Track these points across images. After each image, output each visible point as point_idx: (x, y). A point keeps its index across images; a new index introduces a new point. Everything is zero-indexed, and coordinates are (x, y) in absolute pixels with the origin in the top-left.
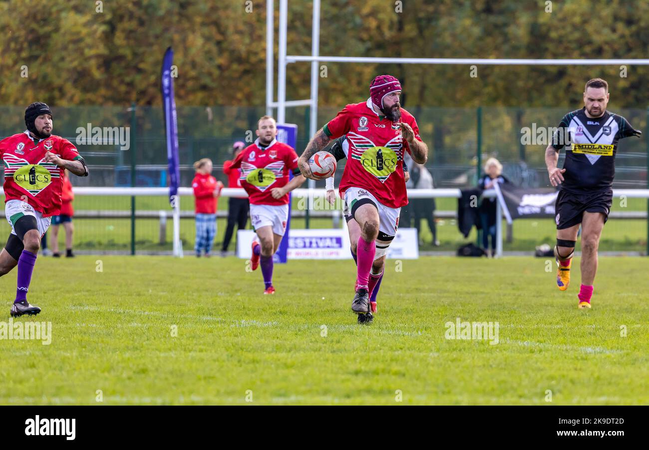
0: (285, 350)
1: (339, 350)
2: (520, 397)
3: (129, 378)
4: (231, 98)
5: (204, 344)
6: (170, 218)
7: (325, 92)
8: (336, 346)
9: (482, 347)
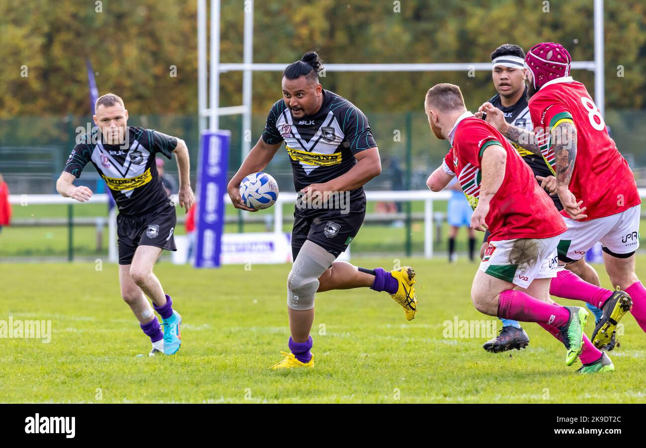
0: (216, 353)
1: (269, 353)
2: (445, 396)
3: (64, 383)
4: (166, 107)
5: (138, 347)
6: (106, 225)
7: (258, 100)
8: (266, 348)
9: (409, 348)
